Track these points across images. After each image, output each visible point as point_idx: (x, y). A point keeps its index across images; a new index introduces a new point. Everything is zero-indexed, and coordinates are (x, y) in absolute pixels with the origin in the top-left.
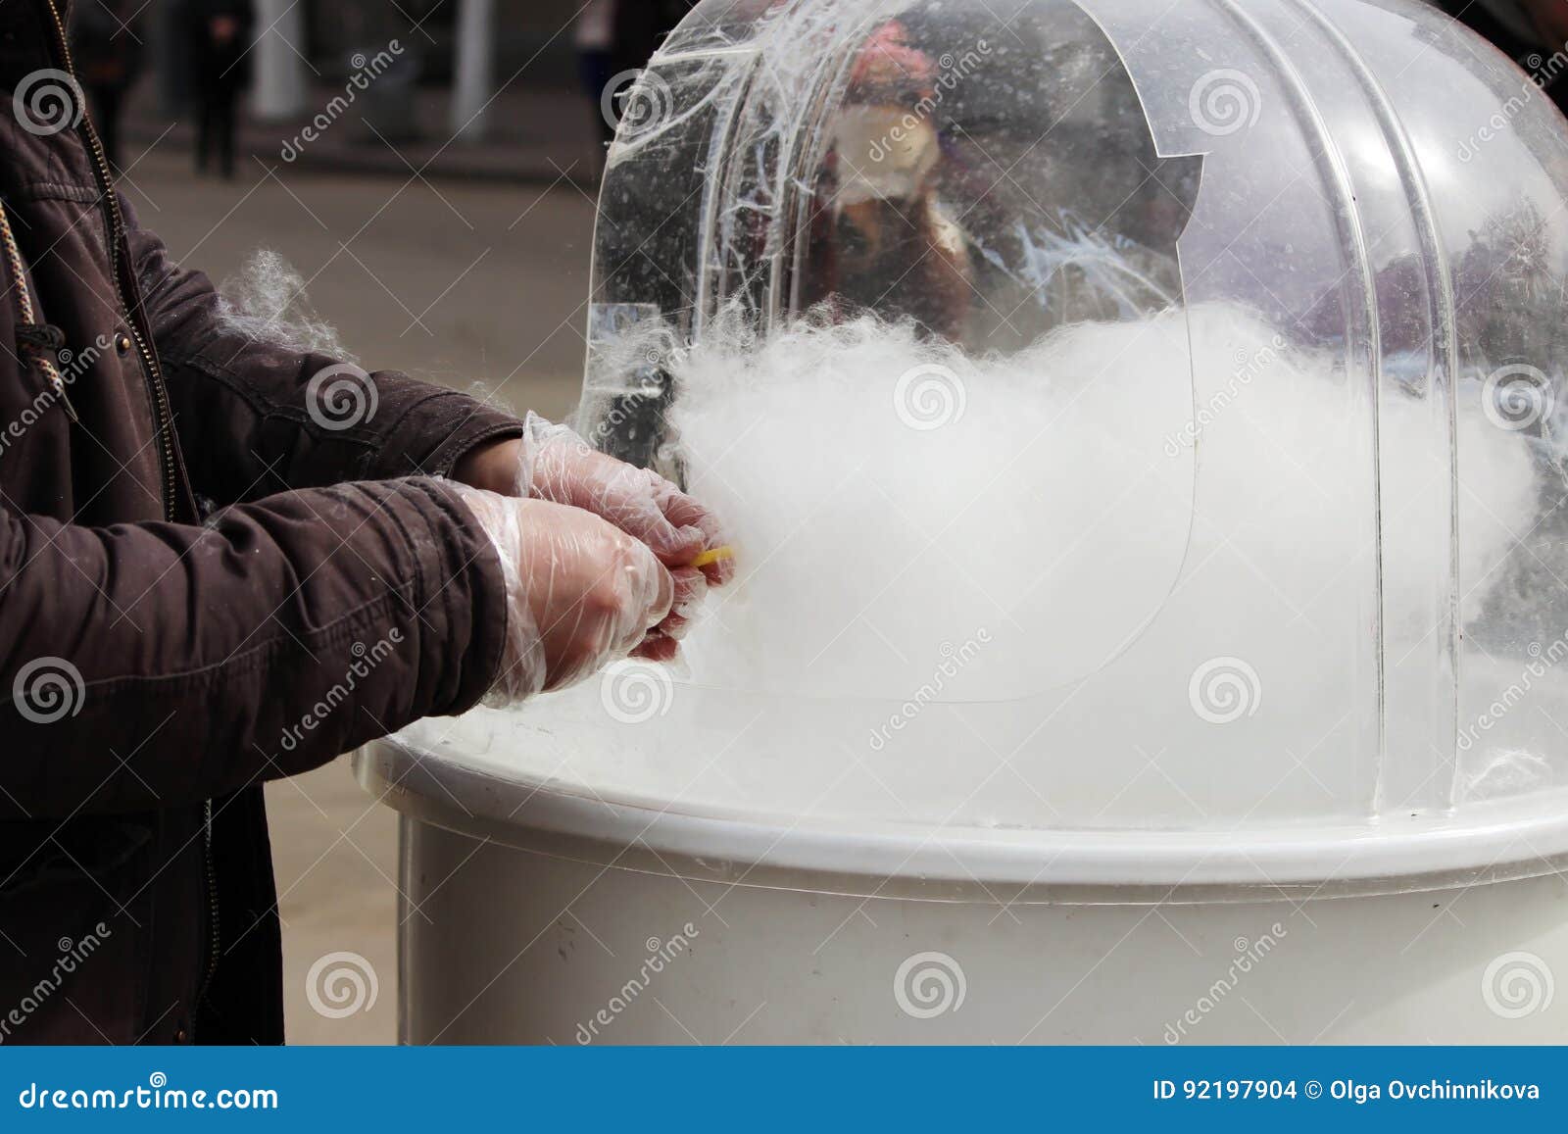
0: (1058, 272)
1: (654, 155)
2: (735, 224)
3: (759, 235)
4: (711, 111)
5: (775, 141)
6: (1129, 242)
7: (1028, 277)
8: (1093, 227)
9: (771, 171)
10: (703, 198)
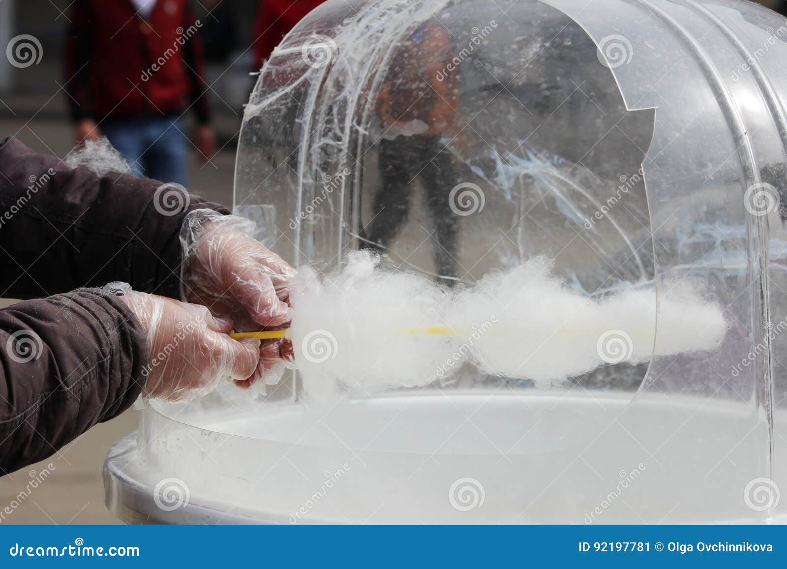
0: (517, 178)
1: (272, 112)
2: (320, 154)
3: (336, 160)
4: (306, 84)
5: (345, 102)
6: (562, 160)
7: (499, 182)
8: (540, 151)
9: (342, 121)
10: (301, 138)
